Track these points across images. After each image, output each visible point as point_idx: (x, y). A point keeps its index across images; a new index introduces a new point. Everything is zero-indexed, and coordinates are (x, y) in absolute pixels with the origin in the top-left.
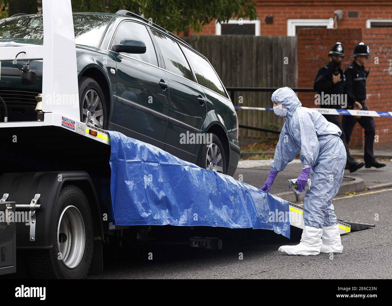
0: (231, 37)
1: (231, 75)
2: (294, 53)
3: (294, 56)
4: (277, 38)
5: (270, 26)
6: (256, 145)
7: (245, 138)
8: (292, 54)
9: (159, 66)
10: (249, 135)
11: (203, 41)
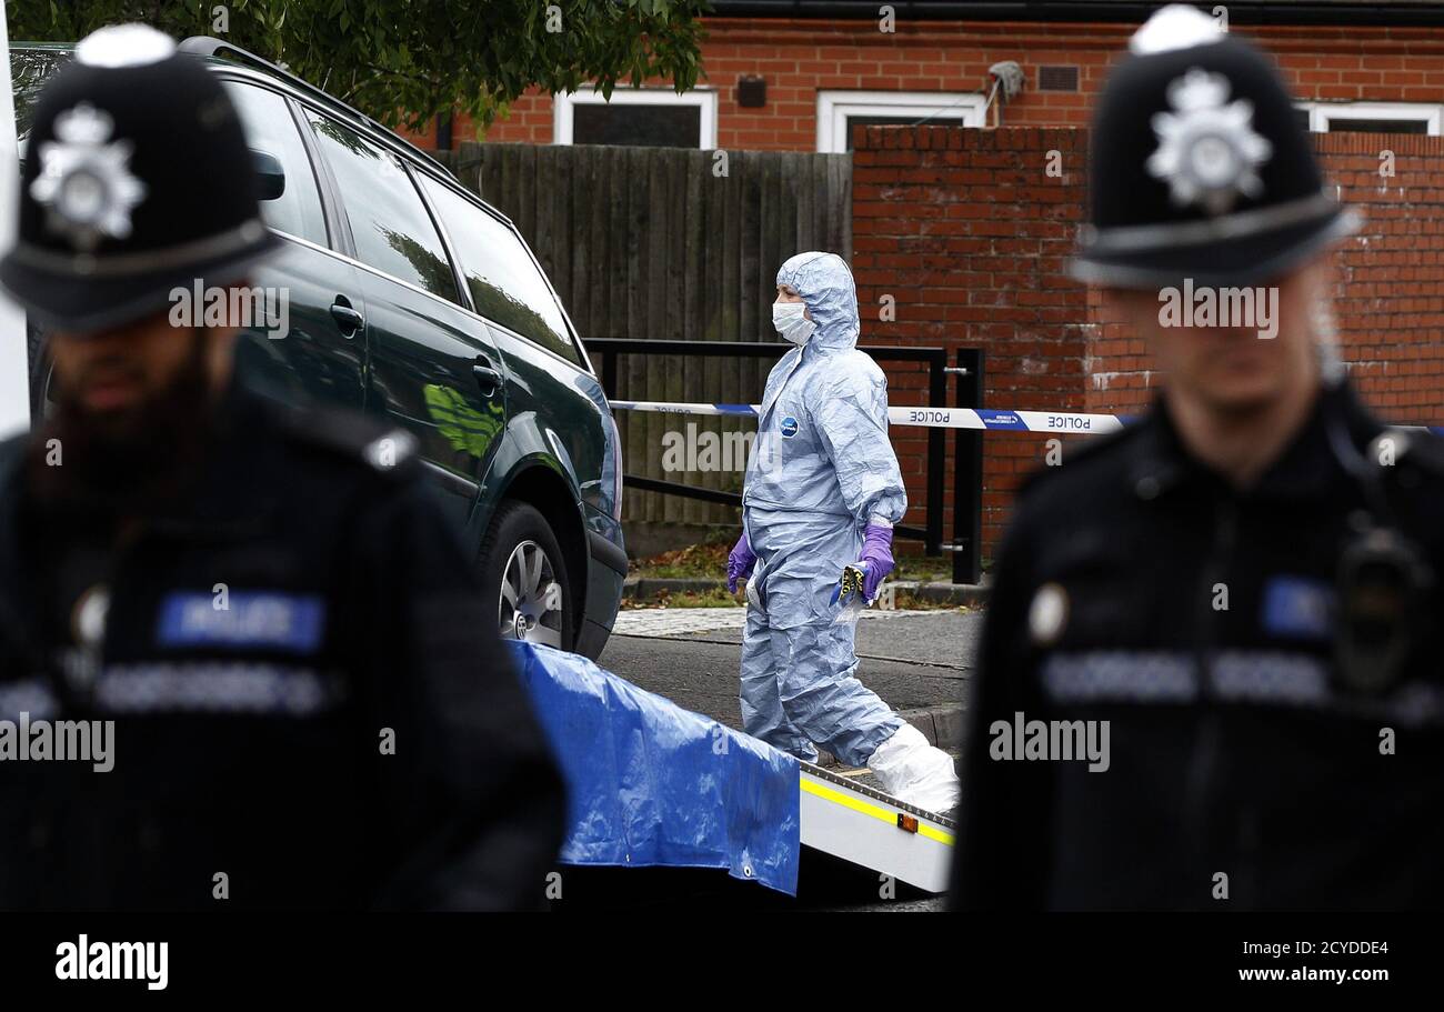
0: (610, 153)
1: (607, 291)
2: (840, 218)
3: (839, 229)
4: (778, 161)
5: (753, 116)
6: (694, 551)
7: (652, 525)
8: (832, 219)
9: (330, 248)
10: (669, 516)
11: (506, 165)
